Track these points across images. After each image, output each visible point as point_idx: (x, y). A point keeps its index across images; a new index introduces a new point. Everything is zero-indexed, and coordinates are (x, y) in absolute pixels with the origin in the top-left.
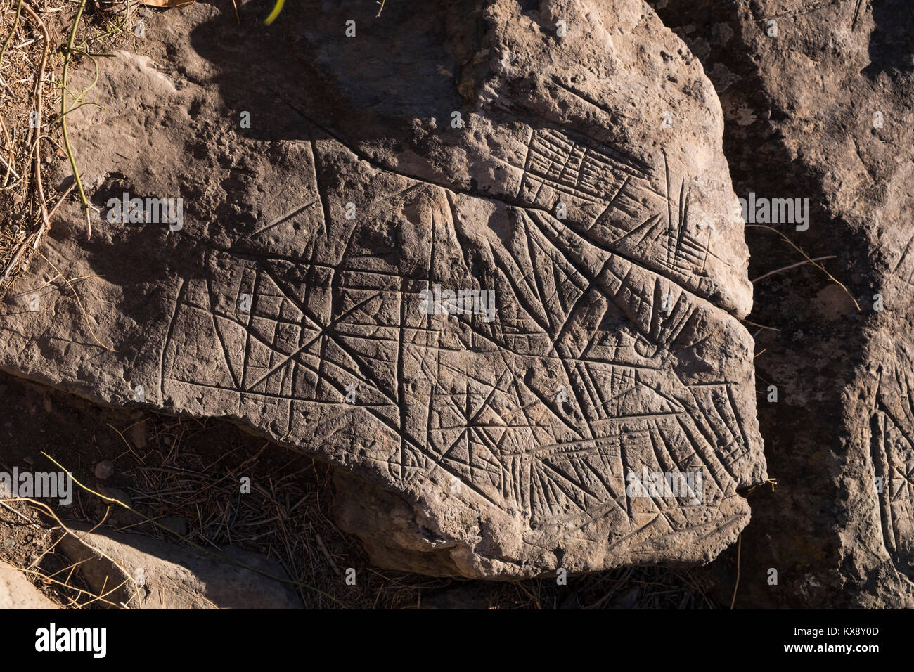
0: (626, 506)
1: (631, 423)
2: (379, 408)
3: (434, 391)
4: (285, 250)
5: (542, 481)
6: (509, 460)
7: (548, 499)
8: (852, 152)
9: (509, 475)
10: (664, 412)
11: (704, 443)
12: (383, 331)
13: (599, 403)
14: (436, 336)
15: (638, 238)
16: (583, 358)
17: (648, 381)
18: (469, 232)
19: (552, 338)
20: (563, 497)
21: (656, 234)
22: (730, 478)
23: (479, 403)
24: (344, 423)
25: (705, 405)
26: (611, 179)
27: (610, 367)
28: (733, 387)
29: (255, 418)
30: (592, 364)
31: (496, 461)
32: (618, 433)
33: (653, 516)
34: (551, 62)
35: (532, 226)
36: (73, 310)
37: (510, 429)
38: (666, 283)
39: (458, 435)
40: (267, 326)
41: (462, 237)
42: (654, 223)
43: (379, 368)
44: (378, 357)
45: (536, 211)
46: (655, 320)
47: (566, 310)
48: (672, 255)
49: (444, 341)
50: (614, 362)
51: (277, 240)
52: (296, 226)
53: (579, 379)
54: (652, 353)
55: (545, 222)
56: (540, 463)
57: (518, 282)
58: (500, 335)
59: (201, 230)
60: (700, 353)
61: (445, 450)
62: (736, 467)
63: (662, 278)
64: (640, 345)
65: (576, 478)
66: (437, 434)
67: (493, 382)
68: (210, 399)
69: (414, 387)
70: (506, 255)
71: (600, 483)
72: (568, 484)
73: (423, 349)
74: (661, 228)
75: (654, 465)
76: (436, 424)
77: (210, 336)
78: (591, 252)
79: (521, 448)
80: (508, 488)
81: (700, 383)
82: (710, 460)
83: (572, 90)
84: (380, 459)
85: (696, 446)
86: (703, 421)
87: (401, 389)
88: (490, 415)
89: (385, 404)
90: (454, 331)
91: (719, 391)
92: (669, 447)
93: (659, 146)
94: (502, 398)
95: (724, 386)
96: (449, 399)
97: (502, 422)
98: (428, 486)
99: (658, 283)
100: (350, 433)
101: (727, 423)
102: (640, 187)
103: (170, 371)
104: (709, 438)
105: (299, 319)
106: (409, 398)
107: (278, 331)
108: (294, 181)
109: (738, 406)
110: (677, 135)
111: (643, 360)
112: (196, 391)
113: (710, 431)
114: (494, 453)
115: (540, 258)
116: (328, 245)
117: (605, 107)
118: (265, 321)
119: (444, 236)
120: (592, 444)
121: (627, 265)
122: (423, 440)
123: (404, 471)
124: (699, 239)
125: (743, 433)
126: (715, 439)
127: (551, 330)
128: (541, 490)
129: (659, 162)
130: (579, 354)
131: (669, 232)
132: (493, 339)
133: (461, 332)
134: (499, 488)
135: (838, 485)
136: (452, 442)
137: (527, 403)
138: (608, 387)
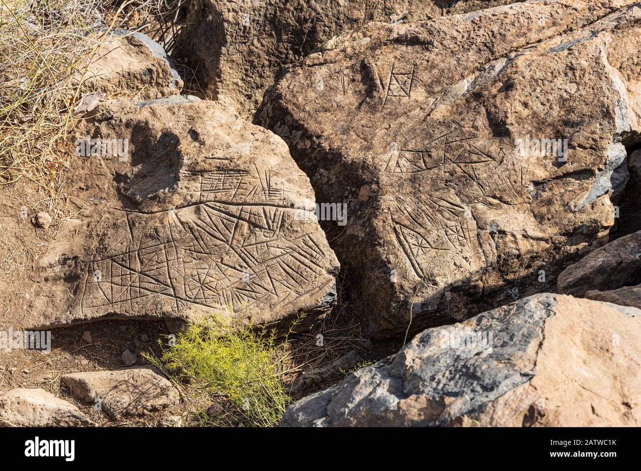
0: (274, 293)
1: (270, 263)
2: (164, 292)
3: (185, 279)
4: (118, 252)
5: (237, 295)
6: (221, 293)
7: (239, 300)
8: (355, 137)
9: (222, 298)
10: (283, 255)
11: (303, 259)
12: (161, 265)
13: (253, 260)
14: (181, 260)
15: (251, 197)
16: (242, 246)
17: (273, 245)
18: (183, 220)
19: (228, 244)
20: (245, 298)
21: (257, 192)
22: (319, 268)
23: (203, 277)
24: (152, 301)
25: (300, 245)
26: (235, 181)
27: (255, 246)
28: (311, 235)
29: (118, 311)
30: (246, 248)
31: (215, 294)
32: (265, 268)
33: (288, 293)
34: (203, 153)
35: (207, 208)
36: (52, 301)
37: (219, 282)
38: (267, 208)
39: (198, 290)
40: (117, 280)
41: (182, 223)
42: (255, 189)
43: (161, 279)
44: (160, 274)
45: (208, 203)
46: (268, 223)
47: (231, 233)
48: (267, 197)
49: (185, 260)
50: (256, 244)
51: (115, 250)
52: (122, 243)
53: (242, 255)
54: (271, 235)
55: (212, 205)
56: (234, 289)
57: (207, 230)
58: (207, 251)
59: (90, 259)
60: (291, 227)
61: (193, 297)
62: (321, 264)
63: (265, 207)
64: (266, 234)
65: (250, 289)
66: (189, 293)
67: (207, 267)
68: (100, 310)
69: (176, 279)
70: (199, 222)
71: (260, 288)
72: (247, 293)
73: (177, 266)
74: (259, 189)
75: (283, 274)
76: (188, 289)
77: (97, 289)
78: (233, 209)
79: (224, 286)
80: (222, 301)
81: (296, 238)
82: (308, 265)
83: (213, 158)
84: (167, 308)
85: (300, 262)
86: (301, 251)
87: (171, 282)
88: (208, 279)
89: (166, 289)
90: (188, 256)
91: (305, 238)
92: (288, 266)
93: (252, 163)
94: (212, 272)
95: (307, 236)
96: (191, 279)
97: (214, 280)
98: (188, 311)
99: (263, 208)
100: (156, 304)
101: (312, 249)
102: (247, 179)
103: (84, 306)
104: (305, 257)
105: (128, 273)
106: (175, 284)
107: (122, 280)
108: (121, 231)
109: (315, 241)
110: (260, 157)
111: (268, 239)
112: (95, 309)
113: (305, 254)
114: (214, 292)
115: (214, 218)
116: (133, 245)
117: (227, 159)
118: (116, 278)
119: (174, 224)
120: (255, 275)
121: (249, 207)
122: (184, 296)
123: (178, 309)
124: (277, 187)
125: (320, 250)
126: (308, 256)
127: (227, 242)
128: (237, 298)
129: (252, 167)
130: (240, 246)
131: (263, 189)
132: (205, 253)
133: (191, 255)
134: (218, 303)
135: (386, 260)
136: (195, 294)
137: (223, 270)
138: (255, 253)
